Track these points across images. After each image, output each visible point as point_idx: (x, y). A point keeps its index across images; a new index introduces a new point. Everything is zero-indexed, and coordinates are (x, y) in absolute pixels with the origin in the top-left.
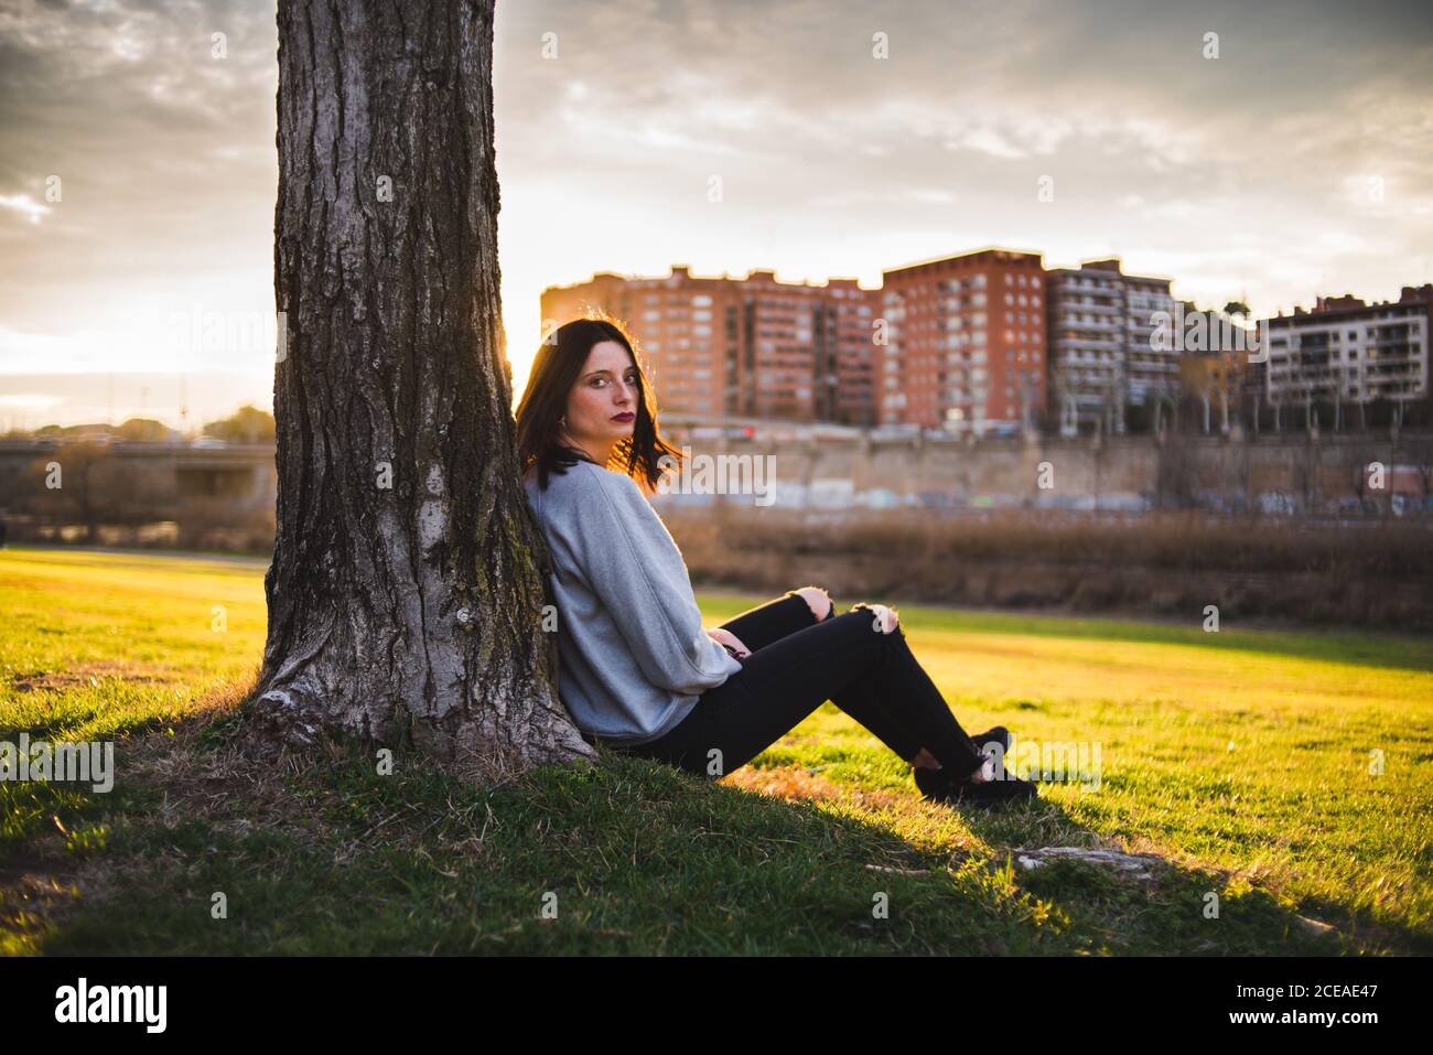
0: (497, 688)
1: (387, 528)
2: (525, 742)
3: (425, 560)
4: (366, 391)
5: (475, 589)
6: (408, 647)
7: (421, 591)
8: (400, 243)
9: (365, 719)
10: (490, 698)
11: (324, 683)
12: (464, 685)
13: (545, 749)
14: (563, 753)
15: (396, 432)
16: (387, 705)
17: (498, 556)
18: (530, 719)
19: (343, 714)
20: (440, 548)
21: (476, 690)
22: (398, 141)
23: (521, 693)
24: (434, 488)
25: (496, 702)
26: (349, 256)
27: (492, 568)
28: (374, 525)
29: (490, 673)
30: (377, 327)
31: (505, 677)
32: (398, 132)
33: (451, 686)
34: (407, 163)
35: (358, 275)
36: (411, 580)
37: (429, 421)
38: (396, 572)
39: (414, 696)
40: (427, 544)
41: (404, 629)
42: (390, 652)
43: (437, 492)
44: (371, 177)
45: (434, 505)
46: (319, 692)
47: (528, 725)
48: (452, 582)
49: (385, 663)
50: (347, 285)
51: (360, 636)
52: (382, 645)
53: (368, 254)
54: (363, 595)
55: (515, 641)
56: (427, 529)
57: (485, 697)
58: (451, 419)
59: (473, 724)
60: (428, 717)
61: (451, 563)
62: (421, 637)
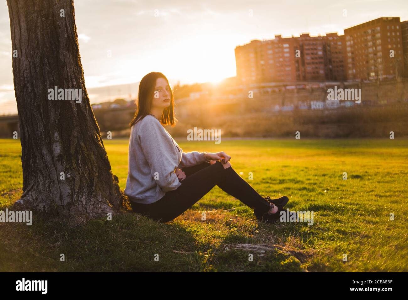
0: (82, 196)
1: (45, 151)
2: (91, 211)
3: (56, 160)
4: (34, 112)
5: (72, 167)
6: (54, 186)
7: (56, 169)
8: (38, 68)
9: (44, 207)
10: (80, 199)
11: (32, 197)
12: (71, 195)
13: (98, 213)
14: (103, 214)
15: (43, 123)
16: (50, 203)
17: (80, 157)
18: (93, 204)
19: (38, 206)
20: (60, 156)
21: (75, 197)
22: (35, 38)
23: (91, 197)
24: (56, 139)
25: (82, 200)
26: (26, 73)
27: (78, 160)
28: (41, 151)
29: (79, 192)
30: (35, 93)
31: (85, 192)
32: (35, 35)
33: (67, 196)
34: (38, 44)
35: (28, 79)
36: (53, 166)
37: (52, 119)
38: (48, 164)
39: (57, 199)
40: (56, 155)
41: (52, 180)
42: (49, 187)
43: (57, 140)
44: (29, 49)
45: (57, 144)
46: (31, 200)
47: (93, 206)
48: (65, 166)
49: (48, 190)
50: (26, 82)
51: (41, 183)
52: (47, 185)
53: (31, 72)
54: (41, 171)
55: (88, 182)
56: (56, 151)
57: (78, 199)
58: (59, 118)
59: (75, 207)
60: (62, 205)
61: (64, 160)
62: (57, 182)
